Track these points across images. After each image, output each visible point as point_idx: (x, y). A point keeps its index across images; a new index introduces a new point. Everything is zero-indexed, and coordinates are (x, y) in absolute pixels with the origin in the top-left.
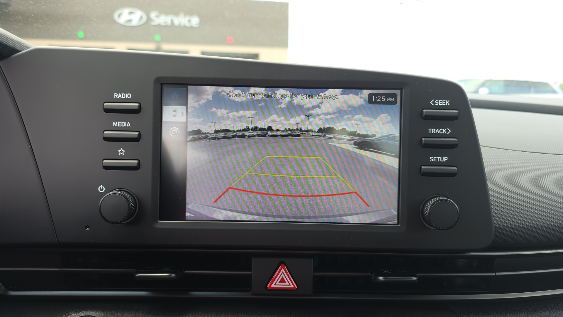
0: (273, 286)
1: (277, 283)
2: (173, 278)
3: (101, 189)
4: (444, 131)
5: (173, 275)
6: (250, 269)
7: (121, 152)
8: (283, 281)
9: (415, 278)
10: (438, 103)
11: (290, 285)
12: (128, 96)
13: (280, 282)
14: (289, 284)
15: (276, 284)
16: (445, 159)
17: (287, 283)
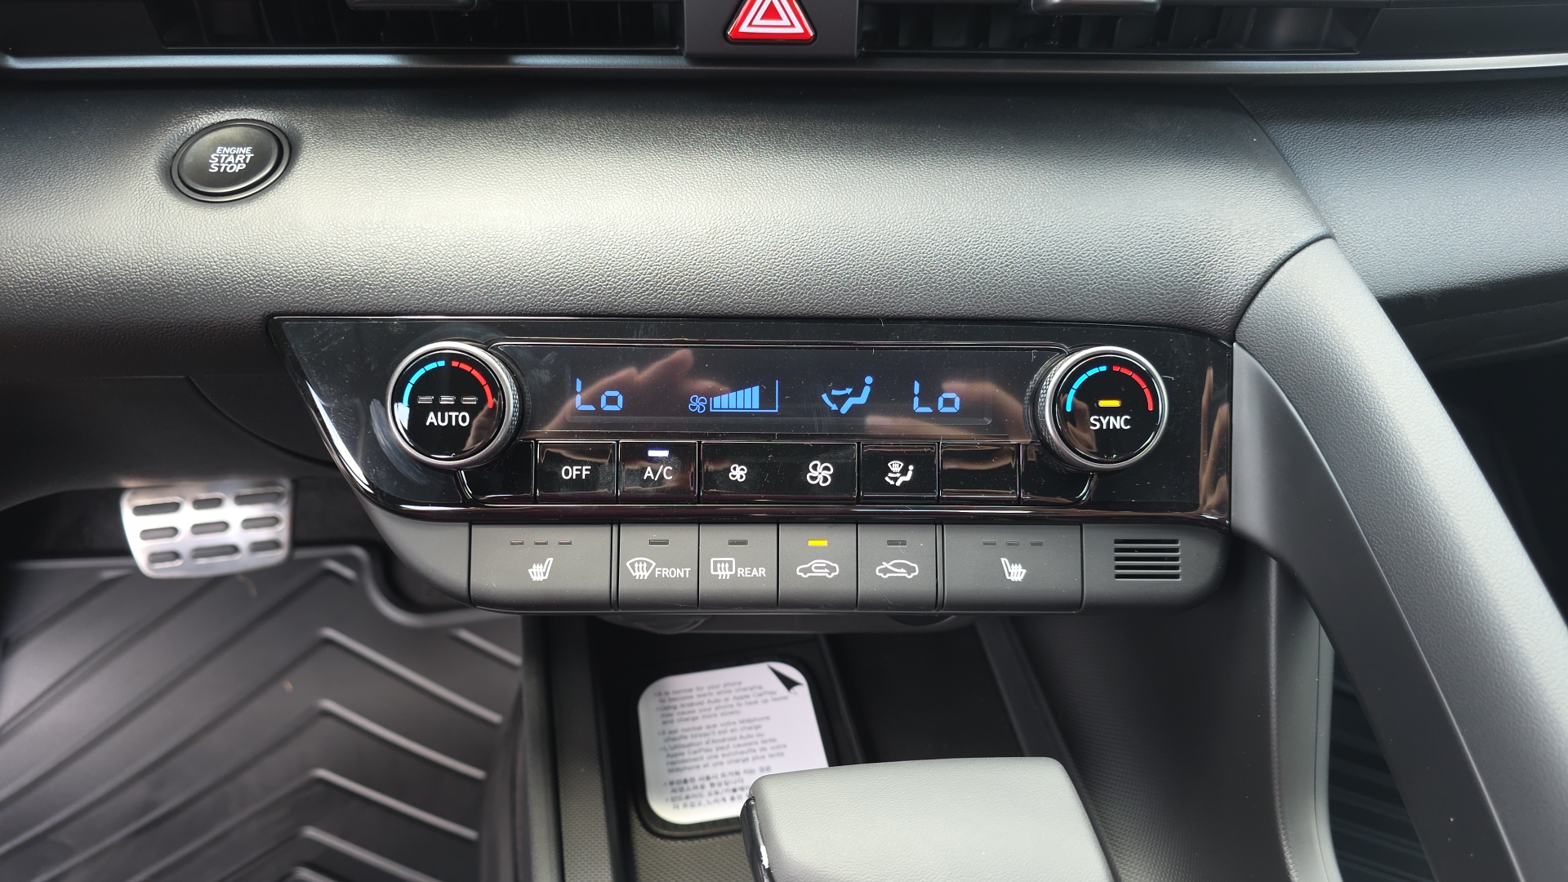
0: (744, 28)
1: (757, 21)
2: (457, 4)
8: (772, 13)
9: (1151, 1)
11: (792, 25)
13: (764, 17)
14: (791, 22)
15: (753, 23)
17: (786, 22)
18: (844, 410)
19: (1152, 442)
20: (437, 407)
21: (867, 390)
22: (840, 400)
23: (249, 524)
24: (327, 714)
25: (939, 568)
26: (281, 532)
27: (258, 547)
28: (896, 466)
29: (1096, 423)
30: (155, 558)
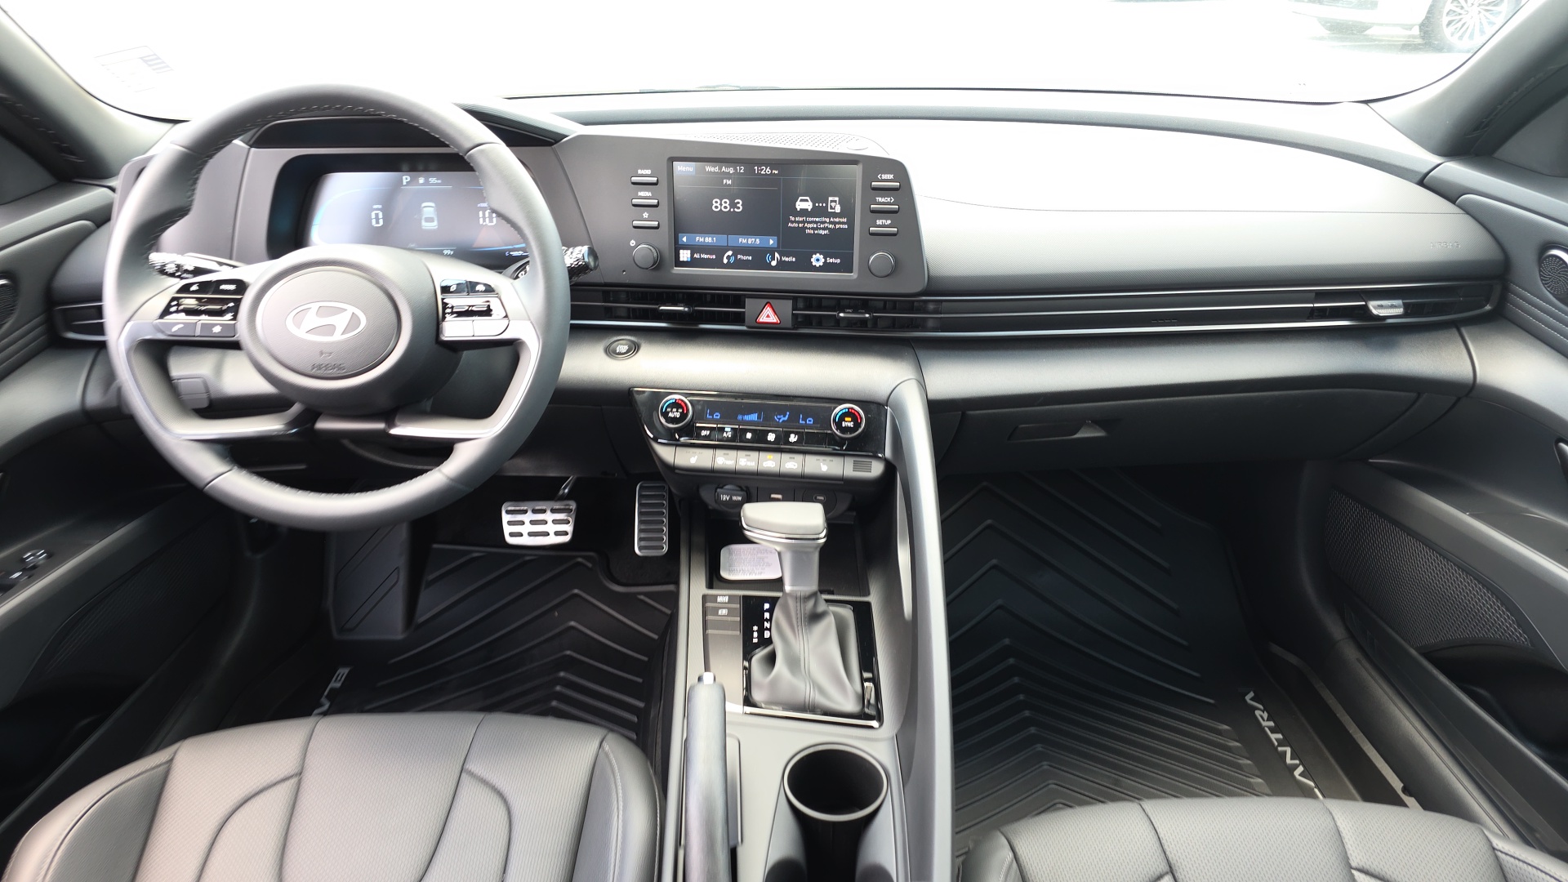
0: (761, 320)
2: (685, 312)
3: (633, 243)
4: (889, 199)
5: (686, 309)
6: (744, 308)
7: (646, 215)
8: (768, 316)
9: (867, 315)
10: (885, 177)
12: (648, 172)
13: (766, 318)
14: (773, 319)
15: (763, 319)
16: (889, 222)
18: (781, 421)
19: (860, 430)
20: (671, 411)
21: (787, 416)
22: (779, 419)
23: (555, 522)
24: (573, 628)
25: (803, 466)
26: (569, 528)
27: (557, 533)
28: (792, 436)
29: (844, 424)
30: (512, 535)
